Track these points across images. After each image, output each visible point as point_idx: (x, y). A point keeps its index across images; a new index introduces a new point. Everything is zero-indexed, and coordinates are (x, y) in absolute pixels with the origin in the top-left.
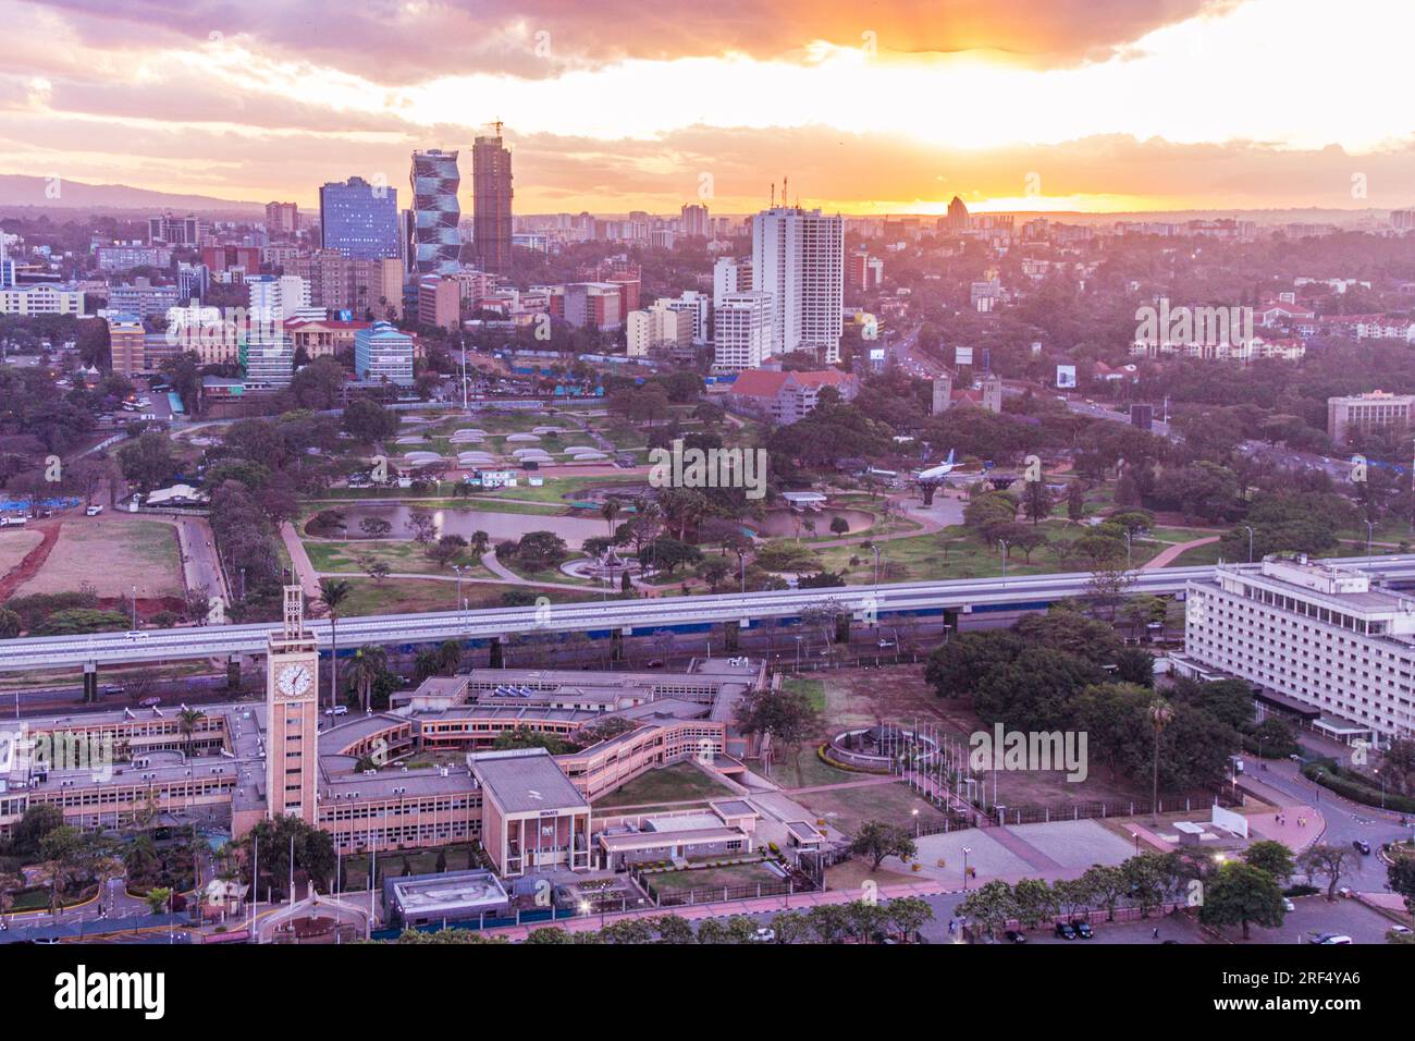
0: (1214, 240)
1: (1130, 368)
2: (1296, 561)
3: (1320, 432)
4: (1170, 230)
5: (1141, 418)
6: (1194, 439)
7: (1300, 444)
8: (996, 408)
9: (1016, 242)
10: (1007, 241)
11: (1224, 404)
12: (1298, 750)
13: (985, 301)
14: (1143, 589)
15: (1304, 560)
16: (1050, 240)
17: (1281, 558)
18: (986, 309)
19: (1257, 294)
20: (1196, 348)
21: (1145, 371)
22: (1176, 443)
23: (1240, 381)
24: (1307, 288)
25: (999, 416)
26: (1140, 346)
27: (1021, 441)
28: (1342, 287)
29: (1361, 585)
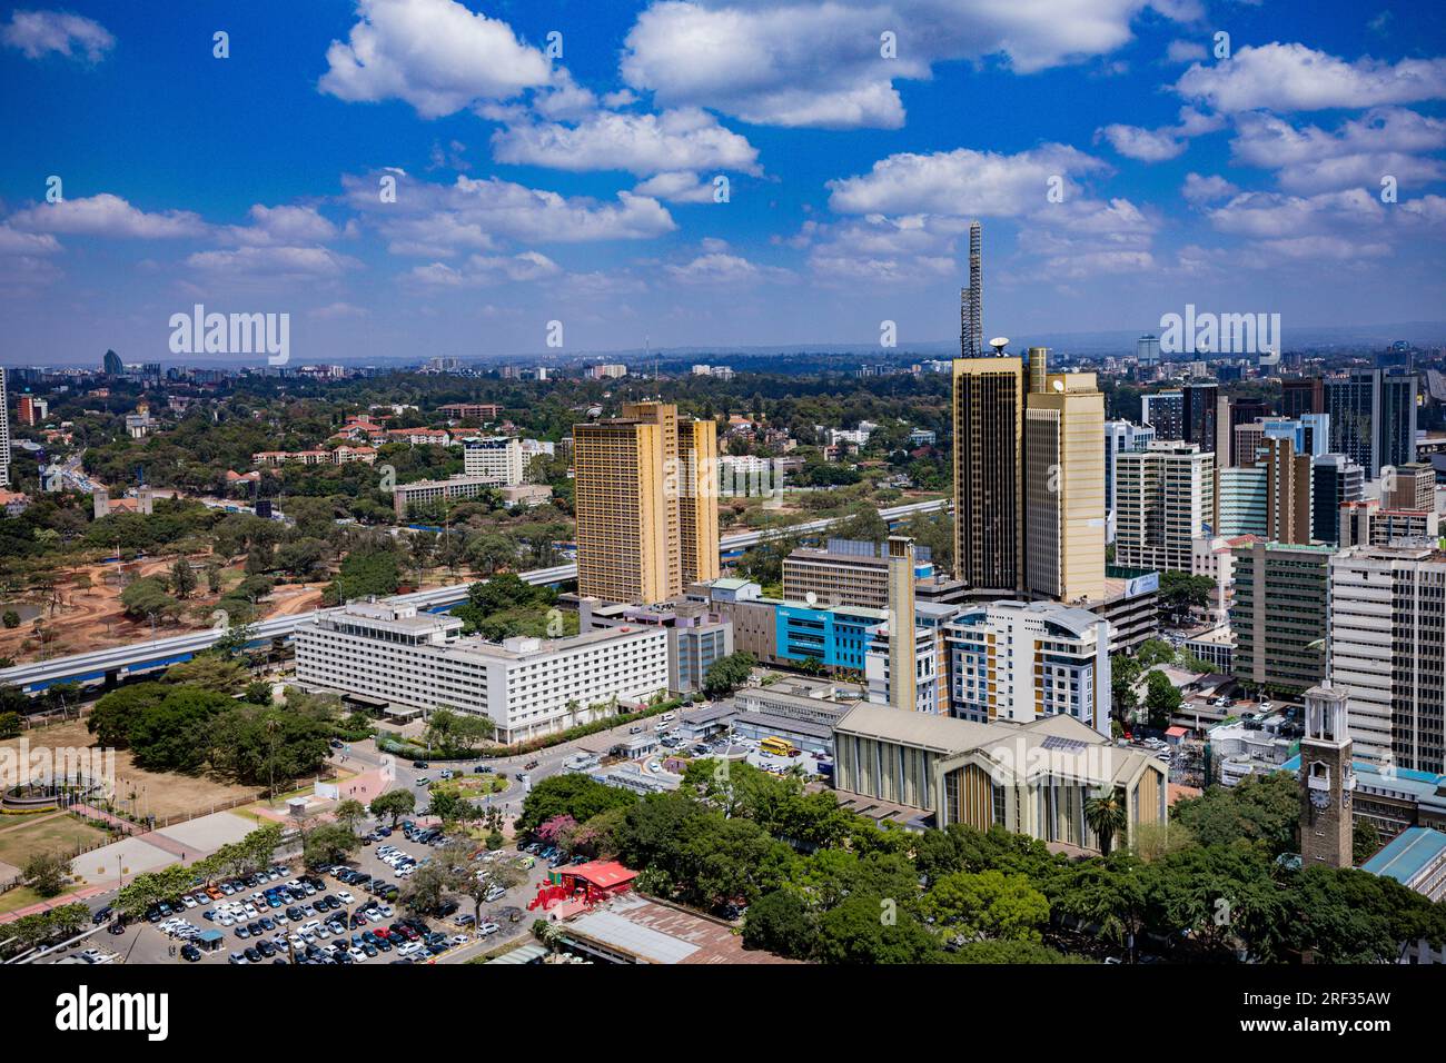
0: (313, 379)
1: (255, 475)
2: (369, 602)
3: (388, 510)
4: (282, 374)
5: (264, 510)
6: (302, 523)
7: (375, 519)
8: (149, 511)
9: (162, 383)
10: (155, 383)
11: (324, 496)
12: (374, 732)
13: (138, 430)
14: (263, 635)
15: (373, 600)
16: (190, 381)
17: (357, 601)
18: (139, 435)
19: (344, 417)
20: (303, 457)
21: (266, 476)
22: (289, 526)
23: (334, 478)
24: (377, 413)
25: (151, 517)
26: (262, 457)
27: (170, 535)
28: (399, 410)
29: (411, 612)
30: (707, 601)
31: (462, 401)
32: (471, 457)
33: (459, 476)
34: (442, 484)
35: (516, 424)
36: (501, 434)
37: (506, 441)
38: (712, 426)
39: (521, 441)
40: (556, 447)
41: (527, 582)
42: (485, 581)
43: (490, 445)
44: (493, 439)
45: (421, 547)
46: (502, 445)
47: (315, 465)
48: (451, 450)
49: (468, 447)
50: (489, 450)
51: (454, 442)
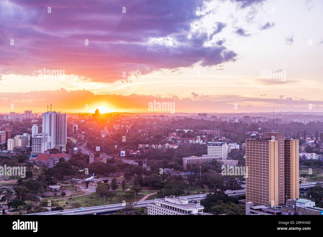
0: (159, 120)
1: (138, 151)
2: (172, 197)
3: (181, 166)
4: (149, 117)
5: (140, 164)
6: (152, 169)
7: (177, 169)
8: (105, 162)
9: (112, 120)
10: (110, 120)
11: (160, 160)
13: (104, 135)
14: (138, 206)
15: (174, 197)
16: (120, 120)
17: (169, 197)
18: (104, 137)
19: (168, 133)
20: (154, 146)
21: (142, 152)
22: (148, 169)
23: (164, 154)
24: (179, 132)
25: (106, 164)
26: (141, 146)
27: (111, 170)
28: (186, 131)
29: (186, 202)
30: (294, 206)
31: (208, 129)
32: (210, 149)
33: (205, 155)
34: (200, 158)
35: (226, 137)
36: (221, 141)
37: (222, 144)
38: (298, 141)
39: (228, 144)
40: (240, 146)
41: (227, 195)
42: (213, 193)
43: (217, 145)
44: (218, 143)
45: (191, 179)
46: (221, 145)
47: (158, 149)
48: (203, 145)
49: (209, 145)
50: (216, 147)
51: (204, 143)
